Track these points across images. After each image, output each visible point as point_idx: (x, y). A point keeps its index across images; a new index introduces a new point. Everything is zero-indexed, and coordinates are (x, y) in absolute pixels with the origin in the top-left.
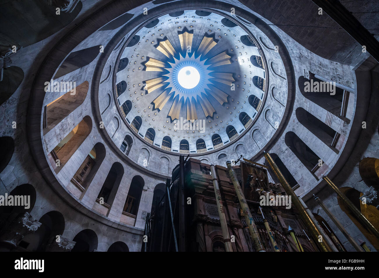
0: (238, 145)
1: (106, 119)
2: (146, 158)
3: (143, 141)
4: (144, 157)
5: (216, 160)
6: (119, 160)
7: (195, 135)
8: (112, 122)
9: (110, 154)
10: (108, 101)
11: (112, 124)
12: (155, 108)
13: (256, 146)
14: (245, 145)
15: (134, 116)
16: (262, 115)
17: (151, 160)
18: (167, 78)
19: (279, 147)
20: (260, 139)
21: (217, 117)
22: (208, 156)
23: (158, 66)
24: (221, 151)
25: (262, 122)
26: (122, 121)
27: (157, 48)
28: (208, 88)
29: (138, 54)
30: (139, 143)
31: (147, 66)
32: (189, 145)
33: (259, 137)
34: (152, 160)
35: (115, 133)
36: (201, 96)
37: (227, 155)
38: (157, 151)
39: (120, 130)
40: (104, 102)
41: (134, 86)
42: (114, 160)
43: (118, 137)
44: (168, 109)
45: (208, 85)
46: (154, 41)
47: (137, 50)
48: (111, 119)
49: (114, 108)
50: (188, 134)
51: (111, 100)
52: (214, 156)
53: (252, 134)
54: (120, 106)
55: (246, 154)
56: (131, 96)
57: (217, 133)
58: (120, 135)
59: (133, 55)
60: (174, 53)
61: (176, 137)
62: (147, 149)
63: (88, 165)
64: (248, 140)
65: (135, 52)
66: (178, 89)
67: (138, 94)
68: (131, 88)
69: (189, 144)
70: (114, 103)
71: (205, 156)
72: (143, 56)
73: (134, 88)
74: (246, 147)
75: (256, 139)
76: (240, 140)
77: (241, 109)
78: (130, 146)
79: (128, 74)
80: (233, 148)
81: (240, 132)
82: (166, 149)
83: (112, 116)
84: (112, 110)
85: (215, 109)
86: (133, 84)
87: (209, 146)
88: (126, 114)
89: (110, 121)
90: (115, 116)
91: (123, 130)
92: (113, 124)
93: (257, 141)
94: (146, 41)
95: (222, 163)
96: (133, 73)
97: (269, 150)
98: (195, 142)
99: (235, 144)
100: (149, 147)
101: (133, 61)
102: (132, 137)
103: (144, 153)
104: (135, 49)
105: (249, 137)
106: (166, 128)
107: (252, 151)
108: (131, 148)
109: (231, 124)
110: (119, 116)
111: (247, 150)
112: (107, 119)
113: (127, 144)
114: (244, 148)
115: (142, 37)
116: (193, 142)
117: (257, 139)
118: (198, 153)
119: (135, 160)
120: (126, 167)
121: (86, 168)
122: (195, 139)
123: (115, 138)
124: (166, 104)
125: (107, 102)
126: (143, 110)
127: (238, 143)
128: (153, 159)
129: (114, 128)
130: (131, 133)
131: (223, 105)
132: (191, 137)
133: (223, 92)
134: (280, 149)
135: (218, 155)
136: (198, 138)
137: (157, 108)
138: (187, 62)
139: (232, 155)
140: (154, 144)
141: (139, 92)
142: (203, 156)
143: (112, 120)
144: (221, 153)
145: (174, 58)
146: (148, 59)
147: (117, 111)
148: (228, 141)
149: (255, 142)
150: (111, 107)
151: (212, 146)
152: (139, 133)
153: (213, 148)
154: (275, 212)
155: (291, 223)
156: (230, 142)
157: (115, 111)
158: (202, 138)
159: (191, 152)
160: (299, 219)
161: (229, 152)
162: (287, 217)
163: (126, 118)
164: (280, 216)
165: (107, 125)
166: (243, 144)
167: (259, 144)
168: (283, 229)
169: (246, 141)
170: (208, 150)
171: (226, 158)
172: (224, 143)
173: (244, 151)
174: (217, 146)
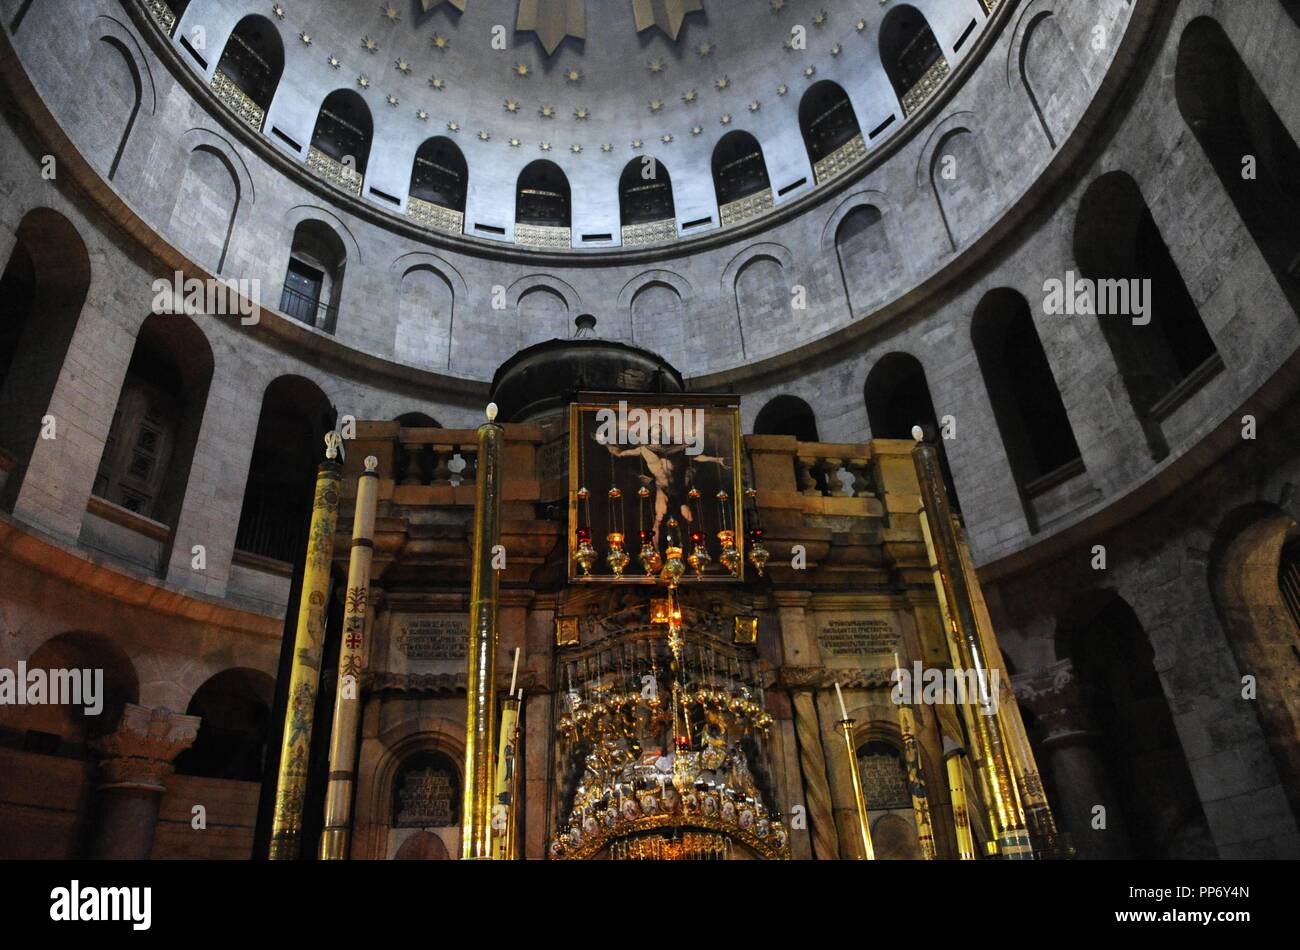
0: (946, 138)
1: (152, 182)
2: (436, 314)
3: (401, 229)
4: (424, 314)
5: (825, 253)
6: (291, 365)
7: (700, 112)
8: (190, 181)
9: (233, 349)
10: (123, 75)
11: (196, 195)
12: (427, 5)
13: (1035, 130)
14: (982, 131)
15: (312, 99)
17: (465, 322)
19: (1146, 131)
20: (1060, 78)
22: (783, 231)
24: (853, 188)
26: (247, 153)
30: (383, 244)
32: (675, 188)
33: (1057, 66)
34: (472, 319)
35: (230, 232)
37: (884, 210)
38: (495, 264)
39: (254, 207)
40: (99, 93)
42: (264, 371)
43: (251, 252)
48: (177, 171)
49: (178, 98)
50: (657, 118)
51: (138, 61)
52: (812, 226)
53: (1017, 50)
54: (209, 76)
55: (983, 189)
57: (831, 77)
58: (260, 235)
61: (590, 156)
62: (437, 264)
63: (154, 422)
64: (999, 97)
70: (160, 72)
71: (765, 236)
74: (985, 141)
75: (1038, 86)
76: (955, 104)
78: (338, 276)
80: (915, 164)
81: (955, 49)
82: (540, 236)
83: (183, 151)
84: (165, 119)
87: (782, 168)
88: (264, 101)
89: (176, 184)
90: (196, 144)
91: (270, 201)
92: (205, 188)
93: (1046, 93)
95: (858, 261)
97: (1100, 152)
98: (705, 162)
99: (928, 130)
100: (445, 254)
102: (335, 225)
103: (421, 291)
105: (1001, 71)
106: (522, 113)
107: (1015, 168)
108: (341, 285)
110: (224, 132)
111: (991, 160)
112: (158, 179)
113: (321, 269)
114: (975, 150)
116: (691, 161)
117: (1044, 84)
118: (725, 227)
119: (378, 343)
120: (337, 389)
121: (147, 439)
122: (700, 139)
123: (237, 261)
125: (121, 81)
126: (358, 44)
127: (945, 122)
128: (477, 312)
129: (214, 208)
130: (325, 204)
132: (680, 133)
134: (1150, 139)
135: (837, 220)
136: (717, 134)
139: (911, 209)
140: (470, 230)
142: (750, 241)
143: (187, 172)
144: (852, 203)
147: (200, 109)
148: (892, 118)
149: (1031, 107)
150: (158, 105)
151: (804, 168)
152: (373, 191)
153: (810, 178)
154: (772, 598)
155: (866, 630)
156: (900, 120)
157: (186, 115)
158: (744, 123)
159: (685, 226)
160: (918, 611)
161: (894, 190)
162: (855, 607)
163: (268, 129)
164: (801, 610)
165: (169, 210)
166: (971, 126)
167: (1053, 114)
168: (778, 671)
169: (984, 106)
170: (781, 193)
171: (875, 227)
172: (867, 138)
173: (973, 171)
174: (831, 160)
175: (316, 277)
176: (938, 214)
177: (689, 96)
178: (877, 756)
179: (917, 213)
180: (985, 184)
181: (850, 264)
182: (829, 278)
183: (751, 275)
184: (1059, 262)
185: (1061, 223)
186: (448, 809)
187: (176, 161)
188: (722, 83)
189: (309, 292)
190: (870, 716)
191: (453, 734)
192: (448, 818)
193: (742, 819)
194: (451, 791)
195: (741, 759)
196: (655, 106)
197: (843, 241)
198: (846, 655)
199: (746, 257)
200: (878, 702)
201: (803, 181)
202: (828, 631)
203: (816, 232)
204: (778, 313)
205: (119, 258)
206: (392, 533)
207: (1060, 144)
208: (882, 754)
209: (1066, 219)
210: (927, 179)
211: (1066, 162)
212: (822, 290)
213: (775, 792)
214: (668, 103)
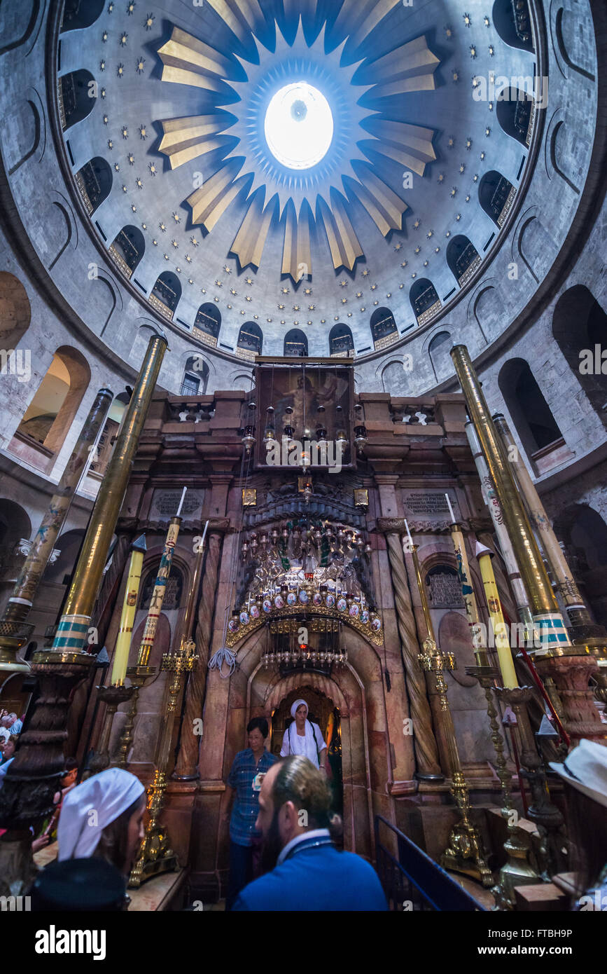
0: (481, 293)
1: (121, 339)
3: (234, 361)
5: (424, 356)
7: (364, 301)
8: (138, 340)
10: (107, 293)
12: (242, 265)
13: (528, 277)
14: (500, 285)
15: (195, 306)
16: (541, 161)
18: (241, 160)
19: (593, 259)
20: (541, 248)
21: (417, 224)
22: (403, 349)
23: (197, 135)
24: (436, 325)
25: (544, 182)
26: (165, 328)
27: (164, 79)
28: (367, 136)
29: (124, 129)
30: (226, 367)
31: (167, 153)
32: (354, 336)
33: (539, 243)
36: (354, 176)
37: (452, 332)
40: (96, 300)
41: (163, 227)
43: (166, 370)
44: (276, 256)
45: (365, 124)
46: (141, 60)
47: (112, 117)
48: (133, 335)
49: (133, 304)
50: (345, 306)
51: (115, 288)
52: (417, 345)
53: (517, 241)
54: (148, 296)
56: (168, 259)
57: (424, 276)
58: (171, 363)
59: (110, 142)
60: (223, 65)
61: (317, 325)
64: (508, 266)
65: (112, 128)
66: (282, 181)
67: (184, 247)
68: (157, 236)
69: (353, 331)
70: (125, 293)
71: (395, 352)
72: (143, 127)
73: (167, 235)
74: (501, 290)
75: (529, 256)
76: (485, 276)
77: (482, 163)
79: (129, 202)
80: (467, 308)
81: (485, 250)
83: (135, 326)
84: (127, 313)
85: (406, 200)
86: (157, 224)
87: (403, 321)
88: (173, 308)
89: (132, 340)
90: (142, 324)
91: (176, 348)
93: (534, 258)
94: (119, 75)
95: (440, 357)
96: (143, 193)
97: (566, 278)
98: (368, 323)
99: (472, 292)
101: (121, 159)
102: (205, 359)
103: (242, 386)
104: (101, 117)
105: (509, 253)
106: (286, 309)
107: (518, 299)
109: (457, 230)
110: (154, 320)
111: (505, 298)
112: (124, 338)
113: (200, 378)
114: (496, 295)
115: (96, 66)
116: (361, 323)
117: (531, 255)
118: (377, 350)
122: (365, 313)
124: (266, 242)
125: (106, 297)
126: (214, 283)
127: (481, 285)
130: (200, 351)
131: (425, 174)
132: (356, 312)
133: (414, 124)
134: (595, 263)
135: (429, 340)
136: (372, 310)
137: (247, 263)
138: (271, 73)
139: (465, 329)
141: (184, 239)
142: (389, 355)
144: (436, 332)
145: (228, 82)
146: (159, 127)
147: (144, 310)
148: (454, 289)
149: (525, 267)
150: (124, 306)
151: (413, 320)
152: (221, 345)
153: (416, 324)
154: (374, 480)
155: (434, 499)
156: (458, 289)
157: (137, 312)
158: (385, 303)
159: (359, 352)
160: (467, 488)
161: (456, 323)
162: (426, 486)
163: (175, 319)
164: (393, 486)
165: (129, 351)
166: (495, 285)
167: (537, 268)
168: (377, 521)
169: (500, 273)
170: (402, 332)
171: (448, 341)
172: (442, 301)
173: (496, 306)
174: (425, 314)
175: (197, 381)
176: (479, 329)
177: (359, 295)
178: (443, 574)
179: (468, 331)
180: (502, 311)
181: (436, 359)
182: (426, 367)
183: (389, 370)
184: (545, 339)
185: (546, 319)
186: (174, 599)
187: (132, 330)
188: (374, 287)
189: (194, 387)
190: (437, 548)
191: (179, 555)
192: (174, 605)
193: (351, 611)
194: (177, 589)
195: (352, 573)
196: (344, 301)
197: (433, 349)
198: (421, 513)
199: (387, 363)
200: (442, 541)
201: (413, 325)
202: (410, 499)
203: (419, 347)
204: (402, 386)
205: (106, 370)
206: (154, 444)
207: (541, 280)
208: (446, 574)
209: (547, 317)
210: (472, 314)
211: (546, 288)
212: (423, 373)
213: (374, 594)
214: (349, 299)
